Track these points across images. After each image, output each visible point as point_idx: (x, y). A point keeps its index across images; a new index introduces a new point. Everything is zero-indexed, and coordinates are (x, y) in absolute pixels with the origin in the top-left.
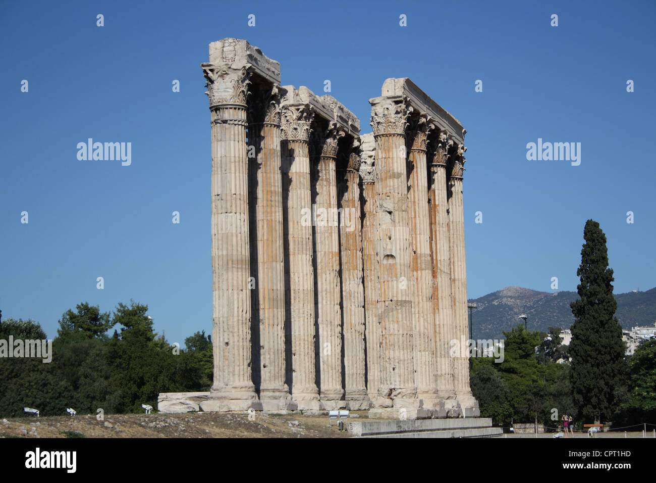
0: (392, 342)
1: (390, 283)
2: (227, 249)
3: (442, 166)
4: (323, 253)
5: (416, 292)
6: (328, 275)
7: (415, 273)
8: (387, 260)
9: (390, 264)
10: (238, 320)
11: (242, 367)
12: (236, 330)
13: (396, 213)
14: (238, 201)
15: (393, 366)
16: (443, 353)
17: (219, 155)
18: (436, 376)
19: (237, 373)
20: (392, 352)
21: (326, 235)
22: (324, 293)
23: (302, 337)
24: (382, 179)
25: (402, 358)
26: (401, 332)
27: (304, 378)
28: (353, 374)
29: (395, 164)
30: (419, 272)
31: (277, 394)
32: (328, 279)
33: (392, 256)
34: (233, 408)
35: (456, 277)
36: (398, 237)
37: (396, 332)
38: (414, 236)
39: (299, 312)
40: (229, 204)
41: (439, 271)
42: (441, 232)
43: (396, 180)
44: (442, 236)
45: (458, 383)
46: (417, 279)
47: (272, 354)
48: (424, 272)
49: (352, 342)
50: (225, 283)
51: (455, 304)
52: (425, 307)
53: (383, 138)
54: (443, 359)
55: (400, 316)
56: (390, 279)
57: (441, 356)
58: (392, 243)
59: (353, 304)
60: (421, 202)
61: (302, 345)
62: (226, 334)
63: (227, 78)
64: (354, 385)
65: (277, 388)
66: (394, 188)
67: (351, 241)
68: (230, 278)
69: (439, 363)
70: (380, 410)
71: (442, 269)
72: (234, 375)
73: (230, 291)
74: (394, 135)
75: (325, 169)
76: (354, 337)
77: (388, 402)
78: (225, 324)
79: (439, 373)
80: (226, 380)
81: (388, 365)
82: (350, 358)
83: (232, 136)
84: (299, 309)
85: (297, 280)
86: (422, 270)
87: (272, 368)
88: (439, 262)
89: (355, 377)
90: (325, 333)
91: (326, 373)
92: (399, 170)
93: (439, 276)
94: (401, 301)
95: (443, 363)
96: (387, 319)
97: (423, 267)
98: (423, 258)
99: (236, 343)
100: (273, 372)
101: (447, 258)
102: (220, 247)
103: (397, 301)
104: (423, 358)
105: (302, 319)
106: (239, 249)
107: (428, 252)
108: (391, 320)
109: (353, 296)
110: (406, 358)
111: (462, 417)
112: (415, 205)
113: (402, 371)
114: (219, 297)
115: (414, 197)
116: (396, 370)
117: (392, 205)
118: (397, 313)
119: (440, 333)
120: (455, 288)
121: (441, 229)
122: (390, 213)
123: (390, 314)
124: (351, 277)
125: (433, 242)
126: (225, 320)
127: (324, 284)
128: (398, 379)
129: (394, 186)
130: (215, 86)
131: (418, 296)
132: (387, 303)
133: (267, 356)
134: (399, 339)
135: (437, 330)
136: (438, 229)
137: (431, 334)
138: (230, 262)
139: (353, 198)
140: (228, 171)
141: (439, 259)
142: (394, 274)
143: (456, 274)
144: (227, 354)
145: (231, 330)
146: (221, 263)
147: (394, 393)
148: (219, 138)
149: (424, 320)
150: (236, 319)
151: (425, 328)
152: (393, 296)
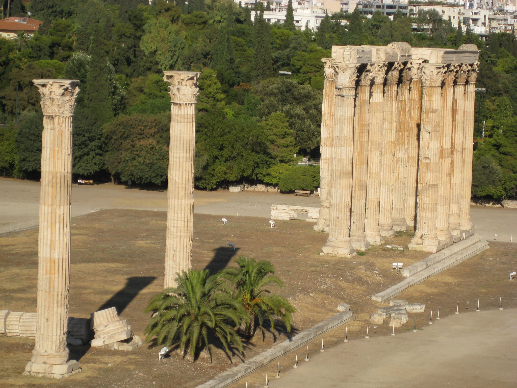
0: (425, 208)
1: (426, 174)
2: (341, 167)
3: (463, 84)
4: (386, 142)
5: (441, 171)
6: (388, 155)
7: (441, 160)
8: (426, 160)
9: (427, 163)
10: (345, 205)
11: (345, 231)
12: (343, 210)
13: (433, 133)
14: (348, 140)
15: (424, 221)
16: (454, 201)
17: (339, 115)
18: (449, 214)
19: (342, 233)
20: (424, 213)
21: (389, 131)
22: (385, 166)
23: (373, 200)
24: (426, 113)
25: (430, 217)
26: (430, 202)
27: (372, 222)
28: (397, 209)
29: (434, 105)
30: (443, 159)
31: (360, 238)
32: (388, 158)
33: (428, 158)
34: (340, 252)
35: (466, 147)
36: (433, 147)
37: (428, 202)
38: (442, 137)
39: (372, 185)
40: (343, 142)
41: (455, 150)
42: (459, 127)
43: (434, 114)
44: (459, 129)
45: (462, 214)
46: (442, 163)
47: (358, 216)
48: (446, 159)
49: (398, 189)
50: (338, 185)
51: (464, 164)
52: (445, 180)
53: (428, 88)
54: (454, 205)
55: (431, 193)
56: (426, 171)
57: (453, 203)
58: (429, 151)
59: (400, 166)
60: (447, 117)
61: (372, 204)
62: (337, 212)
63: (346, 73)
64: (398, 215)
65: (360, 235)
66: (432, 119)
67: (402, 126)
68: (341, 182)
69: (451, 207)
70: (415, 246)
71: (458, 149)
72: (341, 234)
73: (341, 190)
74: (435, 87)
75: (391, 91)
76: (400, 186)
77: (420, 241)
78: (338, 207)
79: (451, 213)
80: (336, 237)
81: (422, 220)
82: (397, 199)
83: (347, 105)
84: (372, 183)
85: (372, 166)
86: (445, 158)
87: (358, 224)
88: (456, 145)
89: (398, 210)
90: (384, 190)
91: (383, 214)
92: (436, 107)
93: (455, 154)
94: (432, 185)
95: (454, 207)
96: (423, 194)
97: (446, 156)
98: (446, 151)
99: (343, 217)
100: (358, 226)
101: (461, 143)
102: (337, 165)
103: (430, 185)
104: (442, 210)
105: (373, 189)
106: (347, 167)
107: (450, 147)
108: (425, 195)
109: (400, 160)
110: (432, 217)
111: (463, 239)
112: (444, 119)
113: (430, 225)
114: (335, 192)
115: (444, 114)
116: (426, 224)
117: (431, 128)
118: (429, 191)
119: (453, 189)
120: (465, 154)
121: (459, 124)
122: (429, 133)
123: (425, 192)
124: (401, 149)
125: (453, 132)
126: (338, 205)
127: (385, 161)
128: (427, 229)
129: (432, 117)
130: (339, 76)
131: (442, 173)
132: (424, 185)
133: (355, 217)
134: (429, 206)
135: (452, 187)
136: (457, 124)
137: (448, 196)
138: (342, 174)
139: (405, 99)
140: (343, 124)
141: (456, 143)
142: (429, 168)
143: (466, 144)
144: (337, 223)
145: (340, 210)
146: (337, 174)
147: (424, 236)
148: (340, 105)
149: (444, 188)
150: (343, 205)
151: (444, 193)
152: (427, 182)
